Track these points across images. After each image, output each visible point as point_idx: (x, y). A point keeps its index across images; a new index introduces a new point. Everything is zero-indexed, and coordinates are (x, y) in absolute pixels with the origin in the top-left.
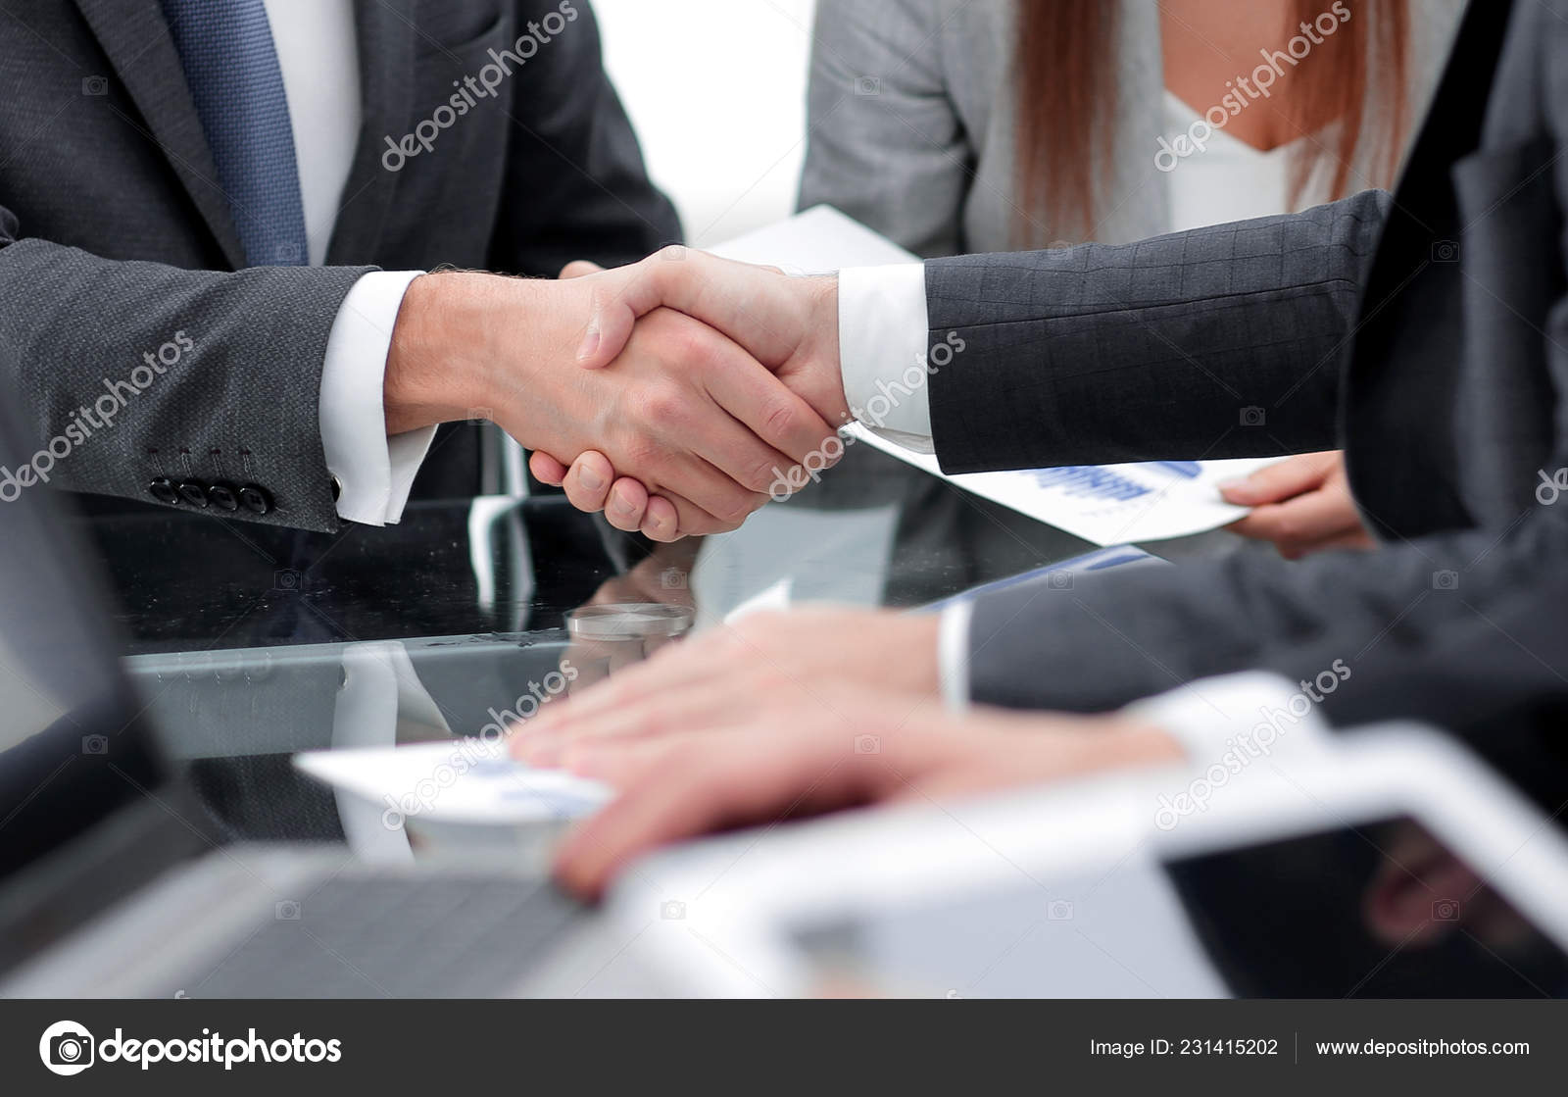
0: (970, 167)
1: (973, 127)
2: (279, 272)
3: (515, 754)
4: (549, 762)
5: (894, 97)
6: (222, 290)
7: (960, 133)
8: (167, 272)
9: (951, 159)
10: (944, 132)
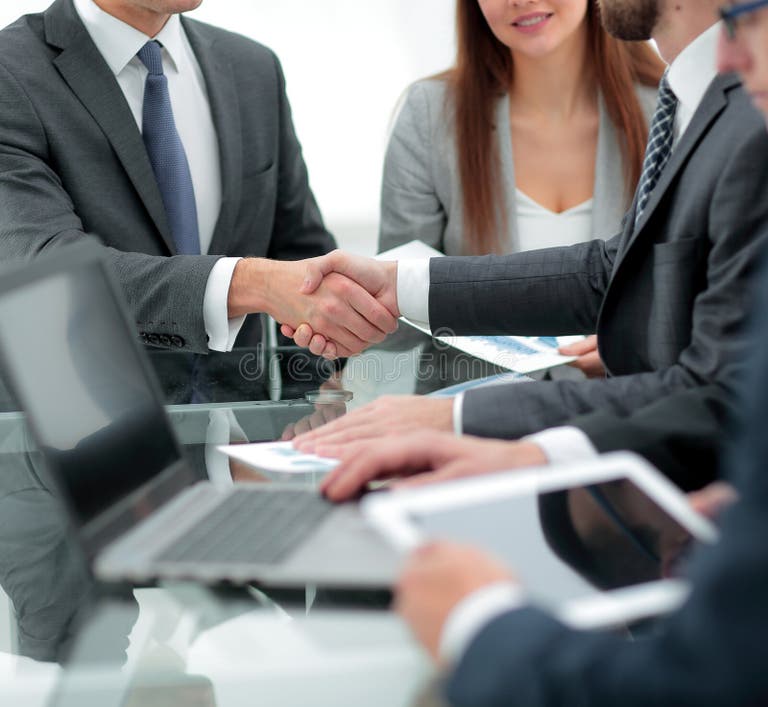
0: (445, 220)
1: (445, 204)
2: (188, 256)
3: (296, 448)
4: (310, 451)
5: (415, 194)
6: (167, 263)
7: (441, 208)
8: (146, 257)
9: (438, 217)
10: (435, 207)
